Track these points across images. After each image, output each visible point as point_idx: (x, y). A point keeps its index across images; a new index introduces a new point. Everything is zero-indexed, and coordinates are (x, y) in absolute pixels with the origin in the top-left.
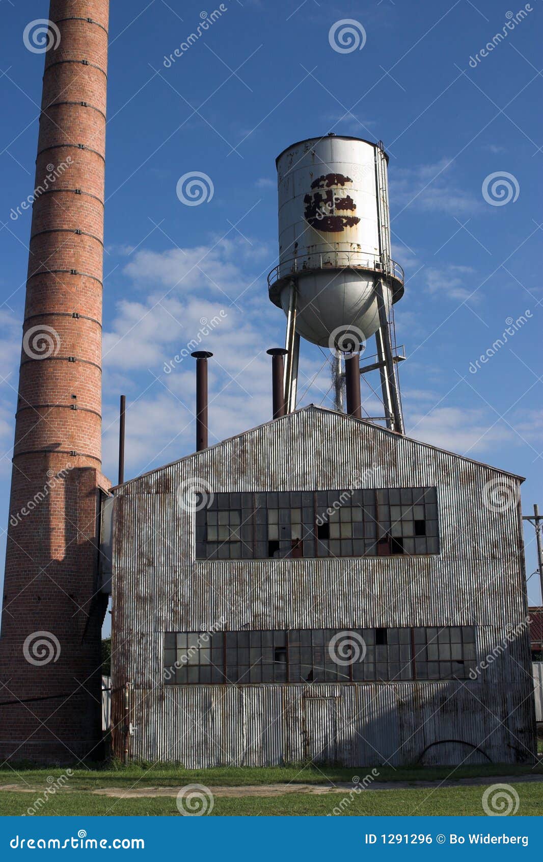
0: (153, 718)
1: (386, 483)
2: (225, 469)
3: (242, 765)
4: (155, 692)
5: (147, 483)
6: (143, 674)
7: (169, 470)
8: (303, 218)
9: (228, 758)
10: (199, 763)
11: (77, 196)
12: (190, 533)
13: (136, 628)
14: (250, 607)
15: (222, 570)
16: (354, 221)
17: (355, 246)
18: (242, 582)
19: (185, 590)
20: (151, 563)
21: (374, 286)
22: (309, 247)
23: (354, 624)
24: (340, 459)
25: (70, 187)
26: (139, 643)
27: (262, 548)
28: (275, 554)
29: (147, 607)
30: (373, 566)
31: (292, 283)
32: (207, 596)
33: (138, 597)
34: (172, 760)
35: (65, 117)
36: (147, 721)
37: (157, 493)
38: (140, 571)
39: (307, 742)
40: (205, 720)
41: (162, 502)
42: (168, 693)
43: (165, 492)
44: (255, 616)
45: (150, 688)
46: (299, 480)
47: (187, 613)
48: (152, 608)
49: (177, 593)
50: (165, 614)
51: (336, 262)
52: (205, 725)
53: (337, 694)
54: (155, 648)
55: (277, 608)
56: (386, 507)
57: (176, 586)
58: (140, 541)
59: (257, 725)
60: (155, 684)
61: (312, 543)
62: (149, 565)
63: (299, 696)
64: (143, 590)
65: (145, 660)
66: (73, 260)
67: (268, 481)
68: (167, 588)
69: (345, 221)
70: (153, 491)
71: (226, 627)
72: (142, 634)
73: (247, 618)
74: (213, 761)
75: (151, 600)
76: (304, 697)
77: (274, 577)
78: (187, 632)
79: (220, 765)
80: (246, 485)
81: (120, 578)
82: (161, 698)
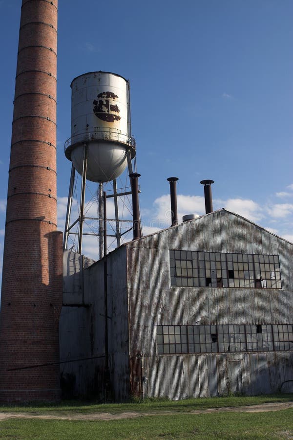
0: (153, 373)
1: (258, 252)
2: (184, 238)
3: (199, 397)
4: (153, 359)
5: (144, 242)
6: (146, 349)
7: (155, 236)
8: (93, 112)
9: (192, 394)
10: (177, 397)
11: (49, 77)
12: (167, 271)
13: (142, 323)
14: (199, 312)
15: (185, 292)
16: (118, 118)
17: (119, 131)
18: (194, 300)
19: (166, 302)
20: (148, 287)
21: (126, 153)
22: (95, 128)
23: (247, 322)
24: (237, 238)
25: (46, 71)
26: (144, 331)
27: (203, 282)
28: (210, 285)
29: (147, 311)
30: (254, 293)
31: (85, 145)
32: (178, 306)
33: (142, 306)
34: (164, 396)
35: (43, 31)
36: (150, 375)
37: (149, 248)
38: (142, 291)
39: (229, 383)
40: (180, 373)
41: (153, 253)
42: (160, 359)
43: (154, 248)
44: (202, 317)
45: (151, 356)
46: (219, 247)
47: (168, 315)
48: (150, 312)
49: (162, 303)
50: (157, 315)
51: (110, 138)
52: (180, 376)
53: (242, 358)
54: (152, 334)
55: (212, 313)
56: (258, 264)
57: (162, 300)
58: (142, 274)
59: (205, 375)
60: (153, 354)
61: (226, 280)
62: (147, 288)
63: (224, 360)
64: (145, 301)
65: (147, 341)
66: (48, 112)
67: (205, 246)
68: (157, 301)
69: (114, 117)
70: (148, 247)
71: (188, 323)
72: (145, 326)
73: (198, 318)
74: (185, 396)
75: (149, 307)
76: (226, 360)
77: (210, 297)
78: (168, 326)
79: (189, 398)
80: (194, 247)
81: (132, 295)
82: (157, 362)
